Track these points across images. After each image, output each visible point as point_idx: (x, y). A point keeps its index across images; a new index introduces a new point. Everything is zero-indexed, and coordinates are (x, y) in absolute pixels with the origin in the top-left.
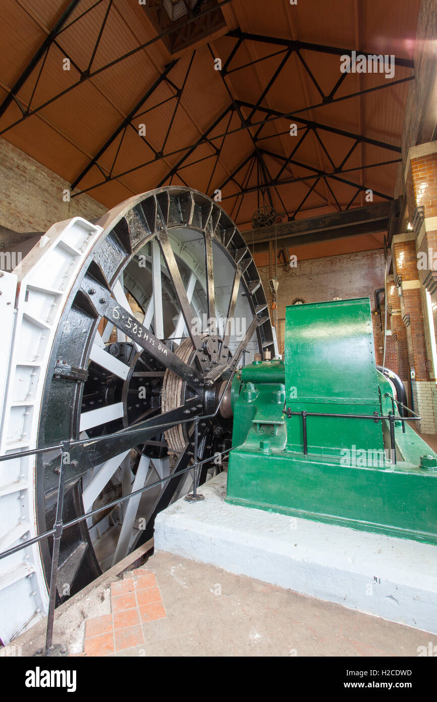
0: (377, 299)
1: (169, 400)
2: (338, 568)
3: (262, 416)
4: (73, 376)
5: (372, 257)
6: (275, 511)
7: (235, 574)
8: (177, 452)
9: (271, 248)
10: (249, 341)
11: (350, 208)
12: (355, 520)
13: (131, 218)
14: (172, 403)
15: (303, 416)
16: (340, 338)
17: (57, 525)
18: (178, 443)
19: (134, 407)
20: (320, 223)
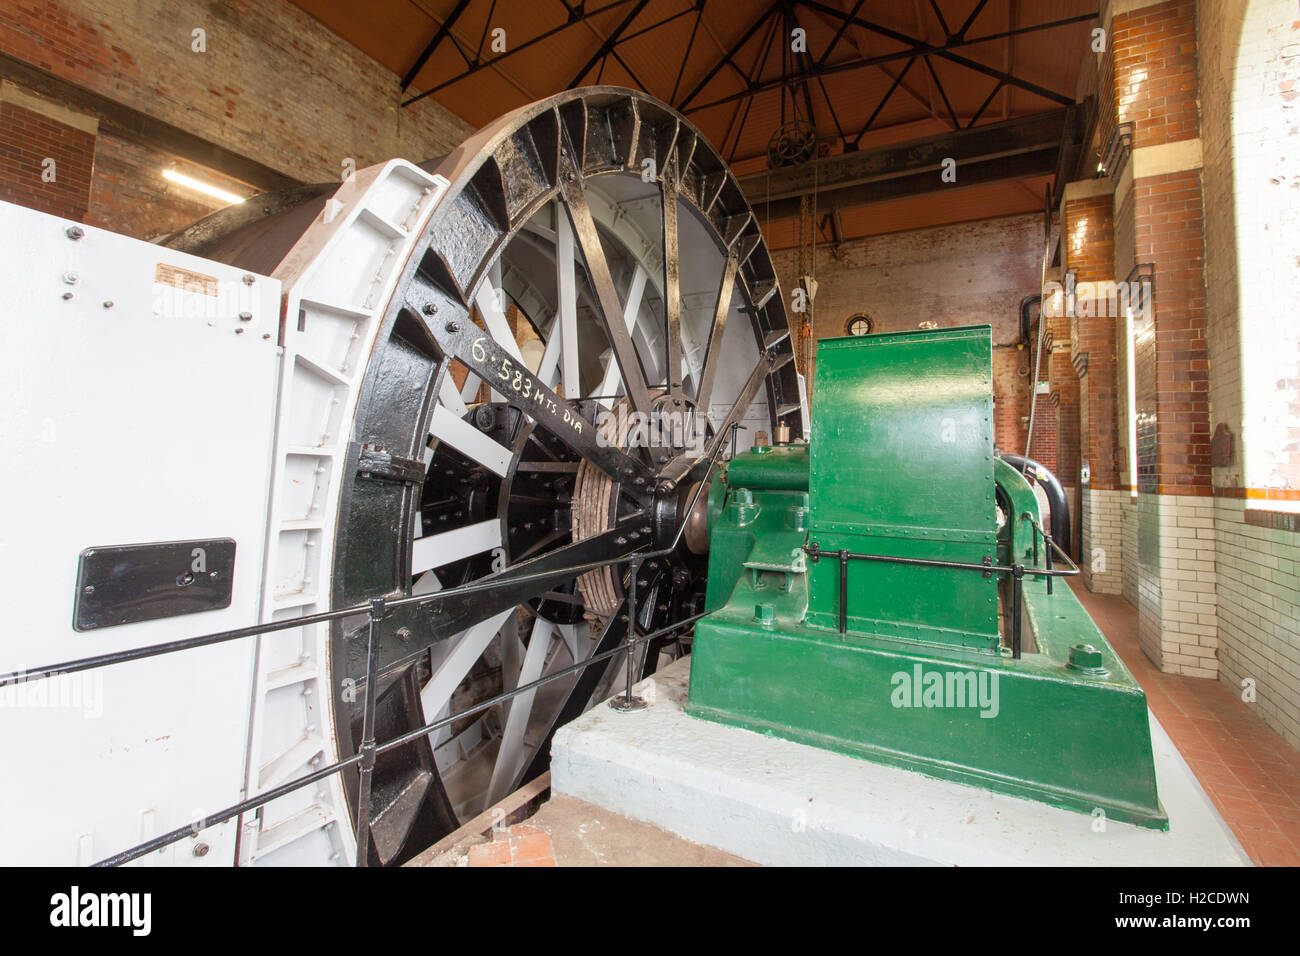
0: (1024, 317)
1: (587, 518)
2: (886, 845)
3: (763, 554)
4: (395, 474)
5: (1020, 229)
6: (779, 734)
7: (697, 843)
8: (602, 616)
9: (804, 210)
10: (750, 402)
11: (977, 123)
12: (930, 759)
13: (509, 156)
14: (592, 523)
15: (842, 560)
16: (925, 408)
17: (366, 748)
18: (603, 599)
19: (521, 528)
20: (911, 157)
